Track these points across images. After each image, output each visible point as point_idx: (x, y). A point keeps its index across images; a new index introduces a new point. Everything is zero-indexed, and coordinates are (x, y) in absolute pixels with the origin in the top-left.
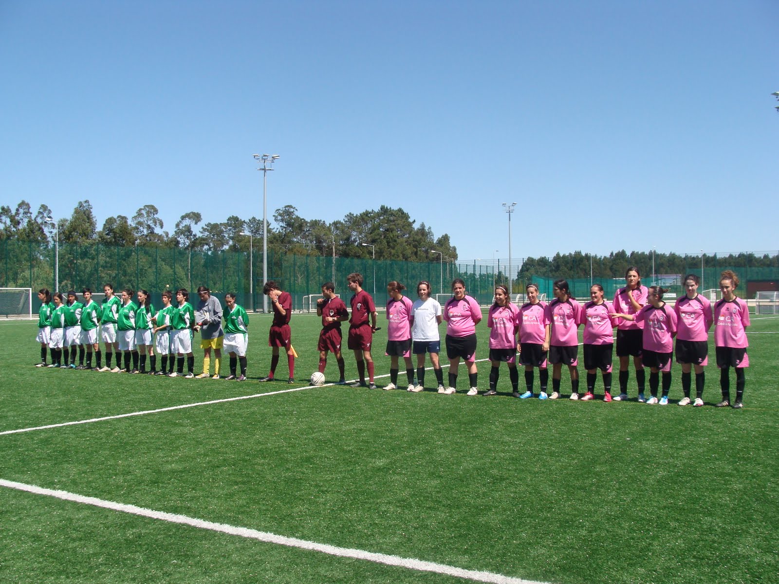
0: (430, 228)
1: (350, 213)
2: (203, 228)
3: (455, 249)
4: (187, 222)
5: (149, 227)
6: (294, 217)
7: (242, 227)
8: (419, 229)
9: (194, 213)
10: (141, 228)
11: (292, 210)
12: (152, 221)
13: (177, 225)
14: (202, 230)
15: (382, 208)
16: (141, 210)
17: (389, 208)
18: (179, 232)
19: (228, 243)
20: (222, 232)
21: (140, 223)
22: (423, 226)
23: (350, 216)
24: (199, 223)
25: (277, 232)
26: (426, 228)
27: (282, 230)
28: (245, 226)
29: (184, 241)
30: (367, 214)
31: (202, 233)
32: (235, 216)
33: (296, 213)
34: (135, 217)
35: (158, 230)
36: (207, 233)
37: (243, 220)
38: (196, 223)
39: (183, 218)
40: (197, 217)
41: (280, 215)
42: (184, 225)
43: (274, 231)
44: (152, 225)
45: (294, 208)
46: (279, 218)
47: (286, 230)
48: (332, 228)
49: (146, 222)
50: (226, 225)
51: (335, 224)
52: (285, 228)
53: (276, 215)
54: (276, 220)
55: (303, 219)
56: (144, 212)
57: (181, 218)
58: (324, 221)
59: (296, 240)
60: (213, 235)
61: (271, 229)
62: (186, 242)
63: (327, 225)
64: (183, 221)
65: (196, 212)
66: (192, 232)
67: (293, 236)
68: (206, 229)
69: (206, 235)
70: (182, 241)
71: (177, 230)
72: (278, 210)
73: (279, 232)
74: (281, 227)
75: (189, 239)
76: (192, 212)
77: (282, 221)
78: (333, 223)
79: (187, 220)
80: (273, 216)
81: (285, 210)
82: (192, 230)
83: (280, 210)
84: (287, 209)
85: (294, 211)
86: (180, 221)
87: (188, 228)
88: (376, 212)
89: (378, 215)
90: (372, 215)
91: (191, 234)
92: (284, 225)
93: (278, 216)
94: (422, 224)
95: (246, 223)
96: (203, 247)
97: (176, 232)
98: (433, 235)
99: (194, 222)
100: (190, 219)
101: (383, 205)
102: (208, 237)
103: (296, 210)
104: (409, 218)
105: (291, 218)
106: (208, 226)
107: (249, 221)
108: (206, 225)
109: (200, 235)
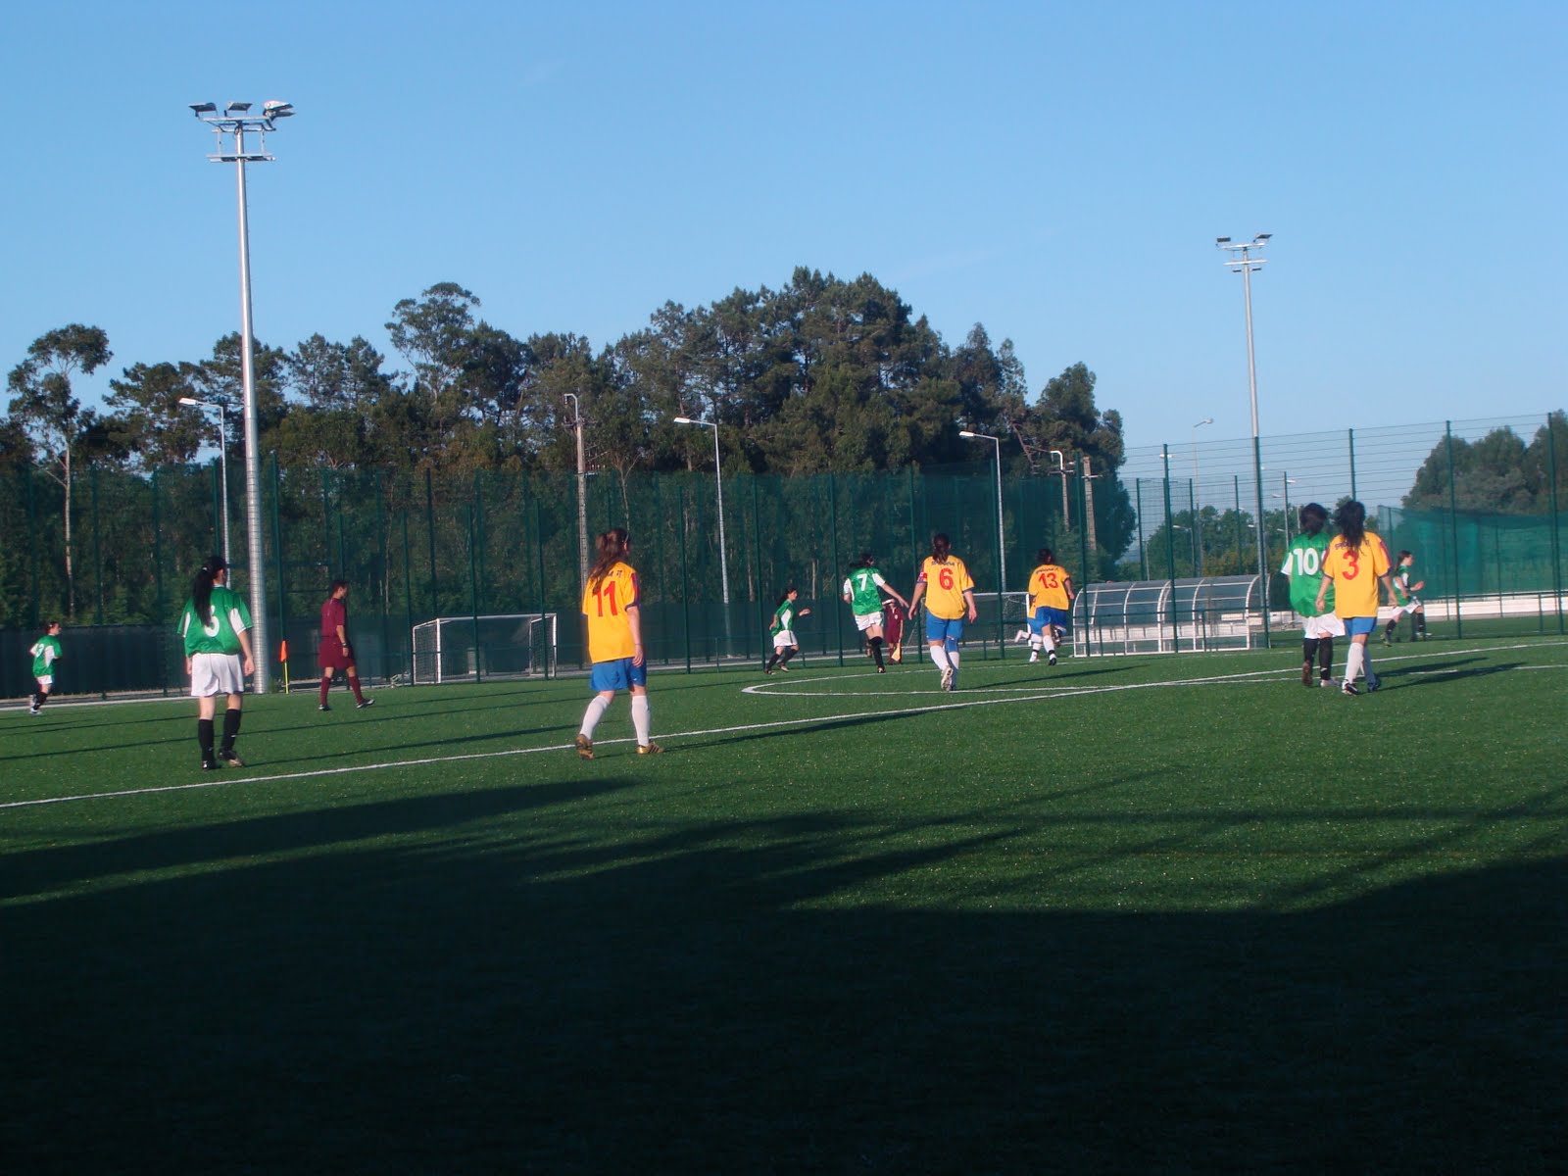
0: (1008, 345)
1: (670, 304)
2: (114, 384)
3: (1114, 419)
4: (56, 365)
6: (468, 327)
7: (274, 376)
8: (965, 354)
9: (78, 330)
11: (460, 302)
13: (18, 377)
14: (111, 393)
15: (801, 276)
17: (824, 276)
18: (34, 404)
22: (979, 336)
23: (671, 316)
24: (99, 368)
25: (411, 387)
26: (995, 346)
27: (424, 378)
28: (286, 370)
29: (47, 440)
30: (741, 301)
31: (110, 402)
33: (472, 311)
36: (132, 403)
37: (273, 348)
38: (88, 368)
39: (42, 348)
40: (90, 346)
41: (413, 320)
42: (40, 379)
43: (397, 382)
45: (467, 294)
46: (411, 332)
47: (436, 379)
48: (618, 362)
50: (202, 370)
51: (629, 345)
52: (432, 368)
53: (397, 321)
54: (399, 341)
55: (500, 334)
57: (31, 350)
58: (583, 339)
59: (479, 414)
60: (157, 411)
61: (385, 378)
62: (51, 440)
63: (596, 351)
64: (39, 362)
65: (88, 325)
66: (76, 403)
67: (463, 400)
68: (128, 387)
69: (129, 411)
70: (37, 437)
71: (17, 395)
72: (405, 303)
73: (417, 386)
74: (420, 366)
75: (65, 429)
76: (73, 327)
77: (425, 341)
78: (619, 345)
79: (54, 357)
80: (389, 326)
81: (433, 301)
82: (75, 393)
83: (413, 302)
84: (439, 298)
85: (464, 305)
86: (26, 363)
87: (60, 387)
88: (777, 293)
89: (783, 307)
90: (761, 304)
91: (71, 411)
92: (426, 358)
93: (406, 327)
94: (974, 328)
95: (287, 359)
96: (126, 456)
97: (14, 406)
98: (1021, 372)
99: (80, 363)
100: (65, 353)
101: (802, 265)
102: (136, 419)
103: (475, 301)
104: (903, 312)
105: (456, 334)
106: (135, 378)
107: (297, 350)
108: (127, 374)
109: (105, 411)
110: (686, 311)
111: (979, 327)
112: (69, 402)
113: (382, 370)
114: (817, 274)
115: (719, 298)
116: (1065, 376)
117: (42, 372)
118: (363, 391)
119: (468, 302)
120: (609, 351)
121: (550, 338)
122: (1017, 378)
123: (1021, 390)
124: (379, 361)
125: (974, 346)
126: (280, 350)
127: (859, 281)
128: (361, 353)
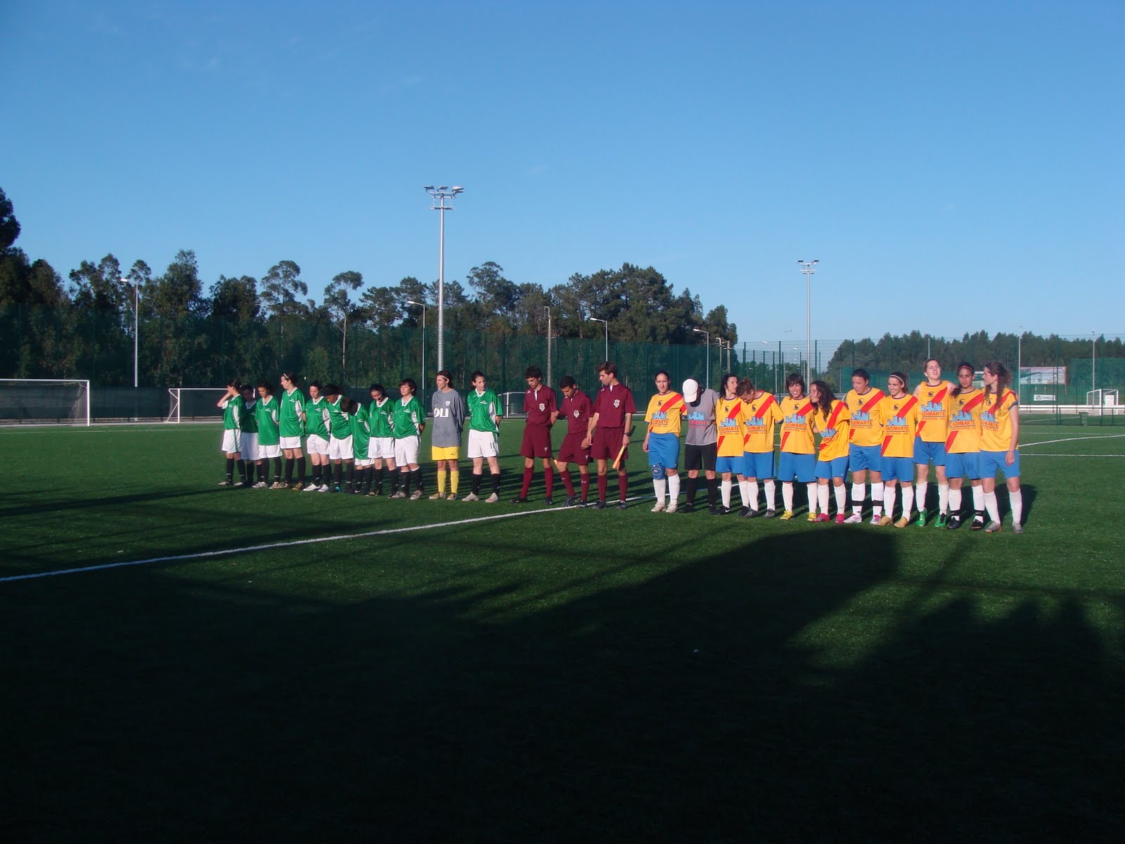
0: (697, 297)
1: (577, 274)
2: (364, 294)
3: (734, 326)
4: (342, 286)
5: (287, 293)
6: (498, 279)
7: (423, 294)
8: (681, 299)
9: (351, 273)
10: (275, 294)
11: (495, 269)
12: (290, 284)
13: (328, 290)
14: (362, 297)
15: (626, 266)
16: (275, 268)
17: (635, 267)
18: (334, 300)
19: (401, 317)
20: (392, 299)
21: (274, 287)
22: (687, 293)
23: (577, 279)
24: (358, 288)
25: (474, 301)
26: (692, 297)
27: (480, 297)
28: (427, 292)
29: (337, 314)
30: (603, 274)
31: (362, 301)
32: (412, 277)
33: (500, 273)
34: (267, 279)
35: (300, 298)
36: (370, 302)
37: (423, 283)
38: (355, 288)
39: (338, 279)
40: (356, 279)
41: (477, 275)
42: (336, 291)
43: (469, 299)
44: (291, 291)
45: (498, 266)
46: (476, 280)
47: (484, 298)
48: (553, 295)
49: (282, 285)
50: (397, 291)
51: (557, 289)
52: (483, 294)
53: (471, 275)
54: (471, 283)
55: (510, 282)
56: (280, 271)
57: (334, 279)
58: (540, 286)
59: (499, 312)
60: (380, 305)
61: (464, 297)
62: (339, 314)
63: (545, 290)
64: (337, 284)
65: (356, 271)
66: (349, 301)
67: (495, 307)
68: (370, 296)
69: (369, 305)
70: (334, 313)
71: (327, 297)
72: (474, 268)
73: (476, 301)
74: (479, 293)
75: (345, 310)
76: (350, 272)
77: (480, 284)
78: (553, 289)
79: (342, 283)
80: (468, 277)
81: (485, 268)
82: (349, 297)
83: (477, 268)
84: (488, 267)
85: (497, 271)
86: (331, 284)
87: (344, 294)
88: (616, 272)
89: (618, 277)
90: (610, 276)
91: (347, 304)
92: (482, 290)
93: (474, 278)
94: (685, 290)
95: (427, 288)
96: (366, 322)
97: (326, 301)
98: (701, 307)
99: (352, 286)
100: (346, 281)
101: (626, 262)
102: (372, 308)
103: (501, 269)
104: (664, 282)
105: (493, 281)
106: (372, 292)
107: (432, 285)
108: (369, 291)
109: (360, 304)
110: (583, 277)
111: (687, 289)
112: (347, 300)
113: (463, 294)
114: (632, 265)
115: (595, 273)
116: (716, 310)
117: (337, 289)
118: (456, 301)
119: (499, 269)
120: (550, 291)
121: (528, 284)
122: (700, 309)
123: (701, 314)
124: (463, 290)
125: (684, 296)
126: (426, 284)
127: (648, 269)
128: (456, 287)
